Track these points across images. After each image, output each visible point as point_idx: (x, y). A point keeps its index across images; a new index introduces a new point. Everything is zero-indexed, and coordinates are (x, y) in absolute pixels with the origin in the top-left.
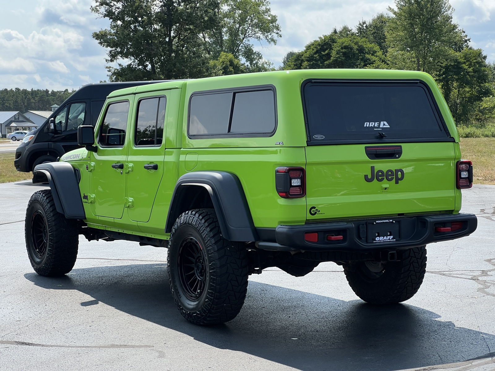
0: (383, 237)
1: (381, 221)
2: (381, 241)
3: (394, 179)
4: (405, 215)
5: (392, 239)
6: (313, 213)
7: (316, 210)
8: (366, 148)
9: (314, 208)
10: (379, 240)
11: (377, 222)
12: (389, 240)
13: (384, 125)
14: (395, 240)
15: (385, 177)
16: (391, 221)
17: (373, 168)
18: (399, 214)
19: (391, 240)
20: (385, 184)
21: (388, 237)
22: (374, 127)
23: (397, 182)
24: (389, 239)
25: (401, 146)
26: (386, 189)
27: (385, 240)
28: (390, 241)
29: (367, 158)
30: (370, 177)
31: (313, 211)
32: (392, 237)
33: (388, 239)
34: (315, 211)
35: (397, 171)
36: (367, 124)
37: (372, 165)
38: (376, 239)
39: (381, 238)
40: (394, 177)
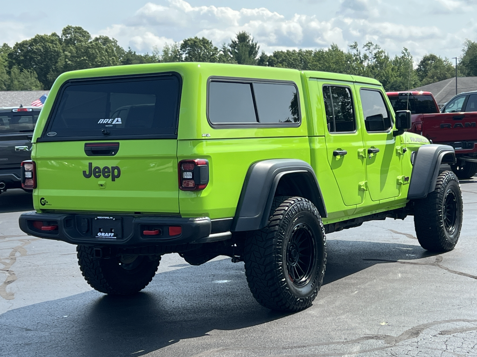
0: (104, 233)
1: (102, 218)
2: (103, 237)
3: (111, 177)
4: (141, 213)
5: (113, 236)
6: (43, 203)
7: (45, 201)
8: (86, 144)
9: (43, 199)
10: (101, 236)
11: (98, 217)
12: (110, 237)
13: (117, 121)
14: (116, 238)
15: (101, 174)
16: (112, 218)
17: (90, 164)
18: (136, 213)
19: (112, 237)
20: (102, 181)
21: (110, 234)
23: (113, 180)
24: (110, 236)
25: (118, 143)
26: (102, 185)
27: (106, 236)
28: (111, 238)
29: (84, 155)
30: (87, 173)
32: (113, 234)
33: (109, 236)
35: (114, 168)
36: (101, 121)
37: (90, 161)
38: (98, 235)
39: (103, 234)
40: (111, 174)
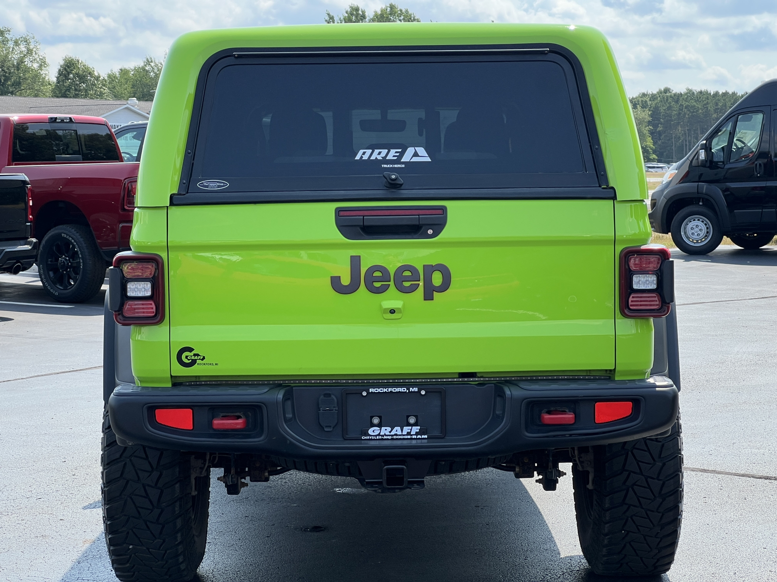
0: (389, 429)
1: (385, 390)
2: (386, 437)
3: (421, 289)
4: (478, 375)
5: (417, 434)
6: (186, 361)
7: (195, 355)
8: (338, 211)
9: (190, 349)
10: (379, 435)
11: (371, 390)
12: (409, 437)
13: (416, 154)
14: (426, 436)
15: (392, 283)
16: (416, 389)
17: (355, 261)
18: (463, 375)
19: (413, 437)
20: (392, 299)
21: (406, 429)
22: (385, 161)
23: (428, 296)
24: (409, 434)
25: (444, 209)
26: (392, 311)
27: (396, 435)
28: (411, 439)
29: (338, 237)
30: (346, 281)
31: (187, 357)
32: (416, 429)
33: (405, 433)
34: (193, 358)
35: (429, 270)
36: (364, 153)
37: (355, 253)
38: (370, 432)
39: (385, 431)
40: (421, 283)
